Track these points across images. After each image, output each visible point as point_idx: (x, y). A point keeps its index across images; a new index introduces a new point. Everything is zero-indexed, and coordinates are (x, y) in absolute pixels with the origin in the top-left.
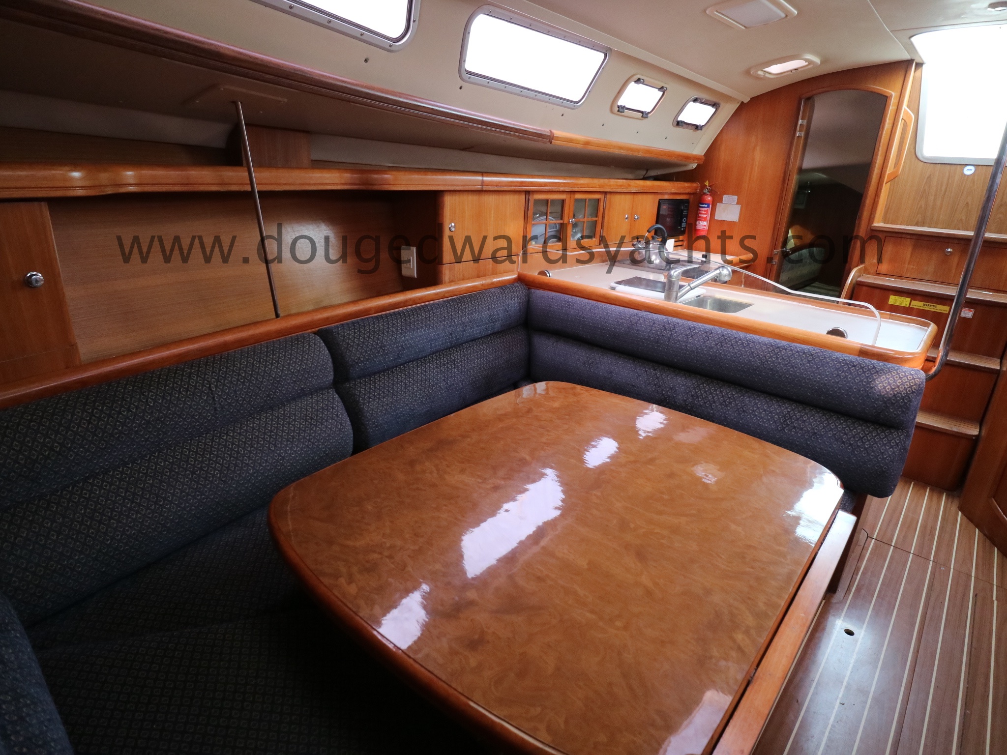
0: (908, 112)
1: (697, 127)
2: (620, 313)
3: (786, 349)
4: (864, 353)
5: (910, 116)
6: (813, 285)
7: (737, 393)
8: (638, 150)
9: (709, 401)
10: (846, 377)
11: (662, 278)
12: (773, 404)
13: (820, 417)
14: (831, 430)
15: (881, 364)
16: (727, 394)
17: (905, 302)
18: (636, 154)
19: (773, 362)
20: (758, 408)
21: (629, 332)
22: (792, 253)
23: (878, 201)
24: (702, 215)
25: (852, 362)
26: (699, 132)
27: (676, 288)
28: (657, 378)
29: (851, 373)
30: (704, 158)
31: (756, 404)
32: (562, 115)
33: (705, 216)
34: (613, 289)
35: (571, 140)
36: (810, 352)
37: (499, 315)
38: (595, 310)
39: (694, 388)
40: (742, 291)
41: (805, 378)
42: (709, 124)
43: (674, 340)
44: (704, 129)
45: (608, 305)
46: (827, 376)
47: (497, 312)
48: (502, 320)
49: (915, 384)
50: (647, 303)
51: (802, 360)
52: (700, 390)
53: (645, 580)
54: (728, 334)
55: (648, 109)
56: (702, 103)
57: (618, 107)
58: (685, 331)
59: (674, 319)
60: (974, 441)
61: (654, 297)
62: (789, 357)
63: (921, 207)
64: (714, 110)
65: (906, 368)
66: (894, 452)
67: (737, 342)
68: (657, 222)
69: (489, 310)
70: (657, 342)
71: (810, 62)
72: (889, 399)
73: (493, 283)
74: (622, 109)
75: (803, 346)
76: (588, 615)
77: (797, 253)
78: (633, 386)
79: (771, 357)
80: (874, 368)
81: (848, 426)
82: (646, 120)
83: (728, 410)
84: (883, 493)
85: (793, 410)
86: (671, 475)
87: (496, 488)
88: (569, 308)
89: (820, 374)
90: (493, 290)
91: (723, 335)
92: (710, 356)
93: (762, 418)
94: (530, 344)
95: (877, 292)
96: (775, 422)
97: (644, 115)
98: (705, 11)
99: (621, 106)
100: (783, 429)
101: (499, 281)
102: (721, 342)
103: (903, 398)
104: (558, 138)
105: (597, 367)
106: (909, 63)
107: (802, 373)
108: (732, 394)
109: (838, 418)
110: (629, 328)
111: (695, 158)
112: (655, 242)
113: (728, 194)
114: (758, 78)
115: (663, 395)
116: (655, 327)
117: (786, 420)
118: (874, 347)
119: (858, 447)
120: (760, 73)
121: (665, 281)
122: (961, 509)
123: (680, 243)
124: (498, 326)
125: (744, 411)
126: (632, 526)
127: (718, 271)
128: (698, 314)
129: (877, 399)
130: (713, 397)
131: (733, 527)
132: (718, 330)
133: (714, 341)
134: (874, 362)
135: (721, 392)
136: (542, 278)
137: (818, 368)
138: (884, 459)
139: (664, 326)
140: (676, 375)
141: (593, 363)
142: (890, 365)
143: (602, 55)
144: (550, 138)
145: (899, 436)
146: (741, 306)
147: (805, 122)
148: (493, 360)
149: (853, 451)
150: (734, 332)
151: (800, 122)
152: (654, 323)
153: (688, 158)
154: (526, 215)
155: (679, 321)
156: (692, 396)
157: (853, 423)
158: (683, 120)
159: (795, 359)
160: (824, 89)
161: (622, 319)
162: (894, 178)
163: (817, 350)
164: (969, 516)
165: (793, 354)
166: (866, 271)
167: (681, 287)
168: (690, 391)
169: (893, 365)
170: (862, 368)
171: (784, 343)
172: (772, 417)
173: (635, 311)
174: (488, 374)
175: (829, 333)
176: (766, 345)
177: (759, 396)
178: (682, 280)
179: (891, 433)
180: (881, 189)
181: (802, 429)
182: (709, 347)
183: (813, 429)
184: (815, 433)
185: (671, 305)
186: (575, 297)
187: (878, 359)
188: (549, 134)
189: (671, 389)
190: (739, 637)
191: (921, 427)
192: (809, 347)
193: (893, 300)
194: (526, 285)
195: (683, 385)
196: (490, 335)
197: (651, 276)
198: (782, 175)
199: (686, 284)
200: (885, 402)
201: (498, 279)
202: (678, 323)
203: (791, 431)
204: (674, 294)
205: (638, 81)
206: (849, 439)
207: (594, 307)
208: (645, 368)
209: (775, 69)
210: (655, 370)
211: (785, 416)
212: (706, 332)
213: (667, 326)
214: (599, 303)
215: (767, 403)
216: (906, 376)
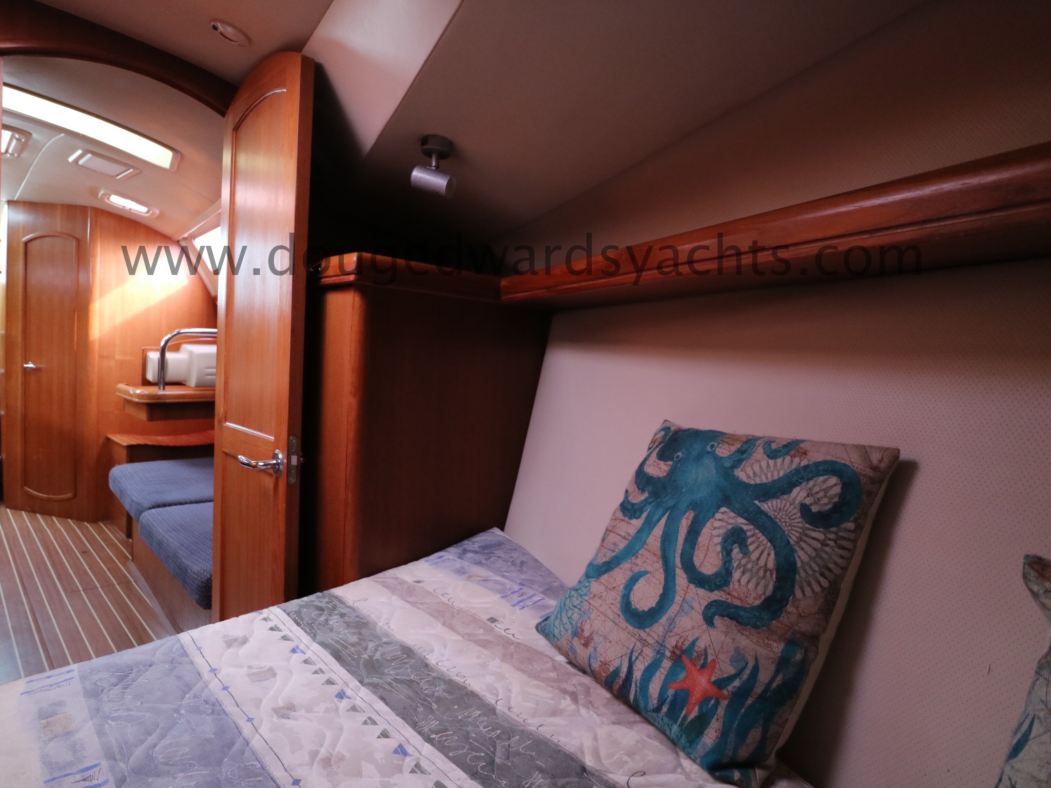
122: (8, 507)
164: (14, 508)
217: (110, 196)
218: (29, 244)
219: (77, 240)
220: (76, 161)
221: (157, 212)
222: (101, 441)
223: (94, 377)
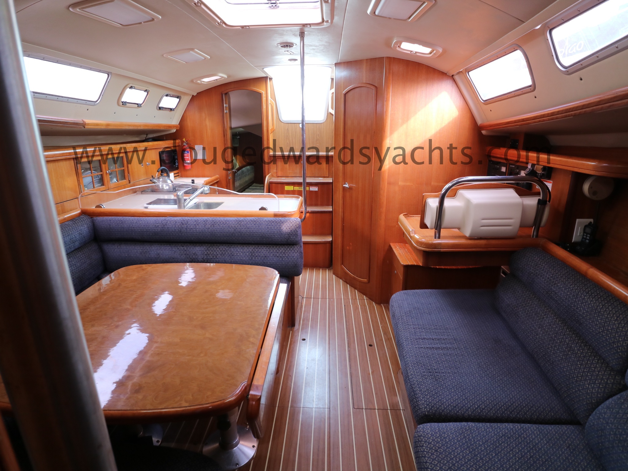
0: (271, 101)
1: (171, 109)
2: (155, 221)
3: (243, 221)
4: (276, 215)
5: (273, 103)
6: (253, 185)
7: (227, 247)
8: (140, 126)
9: (215, 255)
10: (271, 228)
11: (172, 197)
12: (245, 248)
13: (266, 249)
14: (272, 253)
15: (283, 218)
16: (223, 249)
17: (291, 188)
18: (139, 128)
19: (239, 228)
20: (238, 252)
21: (163, 230)
22: (237, 171)
23: (269, 142)
24: (186, 158)
25: (272, 220)
26: (173, 112)
27: (183, 201)
28: (186, 251)
29: (273, 226)
30: (179, 126)
31: (237, 250)
32: (88, 110)
33: (188, 158)
34: (146, 208)
35: (97, 125)
36: (254, 220)
37: (76, 237)
38: (140, 222)
39: (206, 251)
40: (217, 196)
41: (255, 232)
42: (177, 107)
43: (189, 229)
44: (175, 110)
45: (147, 217)
46: (263, 229)
47: (74, 236)
48: (79, 240)
49: (297, 224)
50: (169, 212)
51: (251, 225)
52: (209, 251)
53: (208, 335)
54: (215, 220)
55: (140, 102)
56: (171, 96)
57: (122, 102)
58: (194, 223)
59: (186, 218)
60: (331, 243)
61: (171, 208)
62: (245, 224)
63: (288, 143)
64: (178, 100)
65: (292, 218)
66: (297, 255)
67: (220, 223)
68: (161, 166)
69: (69, 236)
70: (180, 232)
71: (222, 77)
72: (290, 233)
73: (65, 219)
74: (124, 103)
75: (250, 218)
76: (188, 358)
77: (241, 171)
78: (173, 258)
79: (238, 226)
80: (281, 221)
81: (278, 249)
82: (141, 108)
83: (225, 257)
84: (298, 274)
85: (254, 248)
86: (206, 291)
87: (117, 327)
88: (123, 224)
89: (260, 229)
90: (67, 223)
91: (213, 221)
92: (210, 232)
93: (241, 256)
94: (102, 251)
95: (279, 185)
96: (248, 256)
97: (139, 106)
98: (163, 55)
99: (124, 102)
100: (252, 258)
101: (69, 216)
102: (213, 225)
103: (294, 231)
104: (88, 124)
105: (150, 254)
106: (266, 78)
107: (253, 231)
108: (225, 249)
109: (273, 247)
110: (162, 228)
111: (174, 126)
112: (163, 177)
113: (197, 145)
114: (199, 84)
115: (191, 258)
116: (177, 224)
117: (252, 254)
118: (279, 212)
119: (284, 257)
120: (199, 82)
121: (176, 198)
122: (334, 274)
123: (177, 175)
124: (77, 244)
125: (233, 255)
126: (195, 318)
127: (202, 189)
128: (198, 212)
129: (285, 234)
130: (216, 253)
131: (239, 303)
132: (210, 219)
133: (210, 224)
134: (280, 218)
135: (220, 249)
136: (99, 209)
137: (259, 227)
138: (294, 259)
139: (182, 223)
140: (195, 247)
141: (146, 252)
142: (287, 218)
143: (106, 75)
144: (84, 125)
145: (297, 248)
146: (218, 204)
147: (227, 105)
148: (80, 266)
149: (282, 259)
150: (218, 218)
151: (225, 105)
152: (176, 222)
153: (171, 127)
154: (77, 172)
155: (189, 218)
156: (206, 255)
157: (279, 247)
158: (162, 106)
159: (248, 224)
160: (232, 89)
161: (157, 224)
162: (273, 131)
163: (257, 218)
164: (337, 276)
165: (247, 223)
166: (272, 176)
167: (185, 200)
168: (204, 253)
169: (288, 218)
170: (276, 222)
171: (242, 218)
172: (246, 254)
173: (164, 218)
174: (79, 275)
175: (260, 209)
176: (234, 221)
177: (237, 246)
178: (185, 196)
179: (294, 247)
180: (269, 137)
181: (260, 256)
182: (208, 228)
183: (264, 254)
184: (266, 256)
185: (182, 211)
186: (125, 217)
187: (282, 217)
188: (82, 122)
189: (194, 254)
190: (251, 339)
191: (306, 243)
192: (253, 218)
193: (287, 188)
194: (89, 215)
195: (200, 251)
196: (73, 251)
197: (166, 197)
198: (223, 133)
199: (188, 198)
200: (288, 235)
201: (68, 216)
202: (189, 220)
203: (255, 258)
204: (183, 205)
205: (131, 87)
206: (279, 255)
207: (139, 220)
208: (177, 247)
209: (206, 80)
210: (183, 247)
211: (251, 252)
212: (204, 221)
213: (183, 222)
214: (141, 217)
215: (242, 248)
216: (293, 222)
217: (401, 44)
218: (347, 95)
219: (376, 87)
220: (373, 12)
221: (441, 50)
222: (386, 248)
223: (384, 200)
